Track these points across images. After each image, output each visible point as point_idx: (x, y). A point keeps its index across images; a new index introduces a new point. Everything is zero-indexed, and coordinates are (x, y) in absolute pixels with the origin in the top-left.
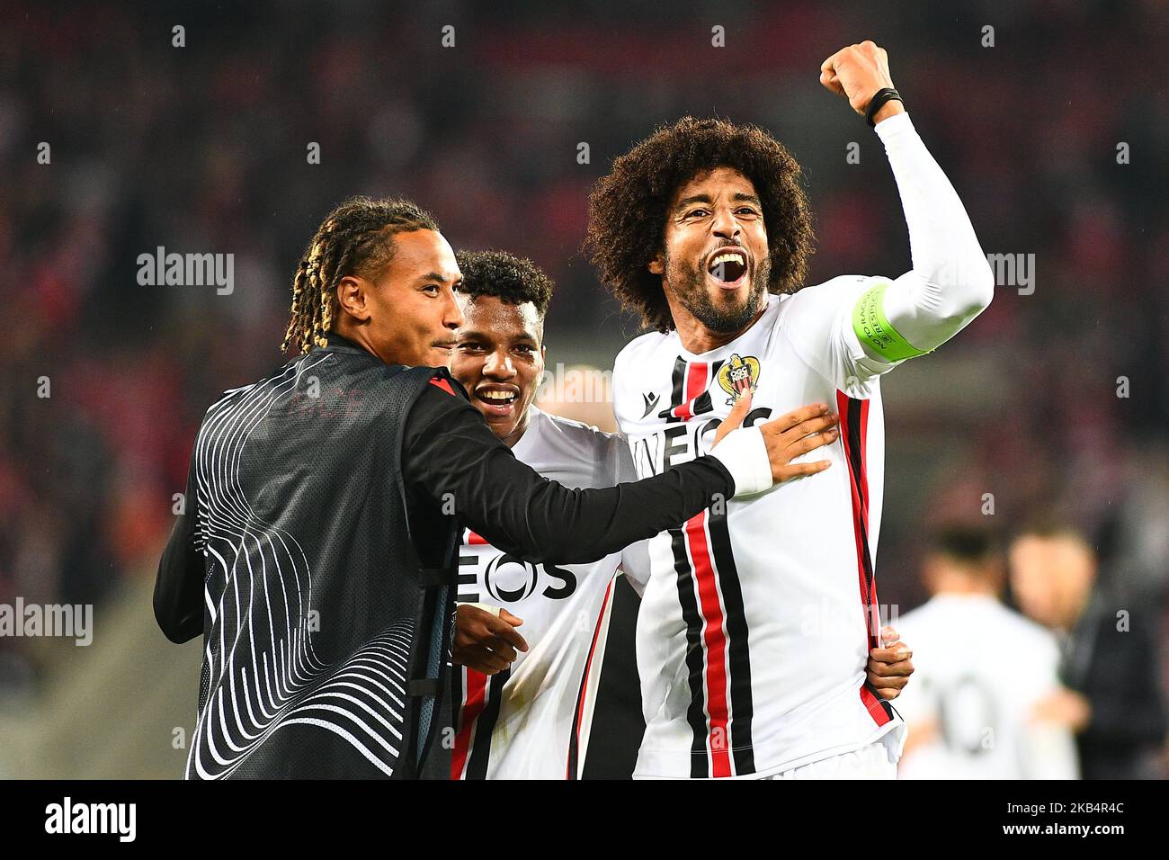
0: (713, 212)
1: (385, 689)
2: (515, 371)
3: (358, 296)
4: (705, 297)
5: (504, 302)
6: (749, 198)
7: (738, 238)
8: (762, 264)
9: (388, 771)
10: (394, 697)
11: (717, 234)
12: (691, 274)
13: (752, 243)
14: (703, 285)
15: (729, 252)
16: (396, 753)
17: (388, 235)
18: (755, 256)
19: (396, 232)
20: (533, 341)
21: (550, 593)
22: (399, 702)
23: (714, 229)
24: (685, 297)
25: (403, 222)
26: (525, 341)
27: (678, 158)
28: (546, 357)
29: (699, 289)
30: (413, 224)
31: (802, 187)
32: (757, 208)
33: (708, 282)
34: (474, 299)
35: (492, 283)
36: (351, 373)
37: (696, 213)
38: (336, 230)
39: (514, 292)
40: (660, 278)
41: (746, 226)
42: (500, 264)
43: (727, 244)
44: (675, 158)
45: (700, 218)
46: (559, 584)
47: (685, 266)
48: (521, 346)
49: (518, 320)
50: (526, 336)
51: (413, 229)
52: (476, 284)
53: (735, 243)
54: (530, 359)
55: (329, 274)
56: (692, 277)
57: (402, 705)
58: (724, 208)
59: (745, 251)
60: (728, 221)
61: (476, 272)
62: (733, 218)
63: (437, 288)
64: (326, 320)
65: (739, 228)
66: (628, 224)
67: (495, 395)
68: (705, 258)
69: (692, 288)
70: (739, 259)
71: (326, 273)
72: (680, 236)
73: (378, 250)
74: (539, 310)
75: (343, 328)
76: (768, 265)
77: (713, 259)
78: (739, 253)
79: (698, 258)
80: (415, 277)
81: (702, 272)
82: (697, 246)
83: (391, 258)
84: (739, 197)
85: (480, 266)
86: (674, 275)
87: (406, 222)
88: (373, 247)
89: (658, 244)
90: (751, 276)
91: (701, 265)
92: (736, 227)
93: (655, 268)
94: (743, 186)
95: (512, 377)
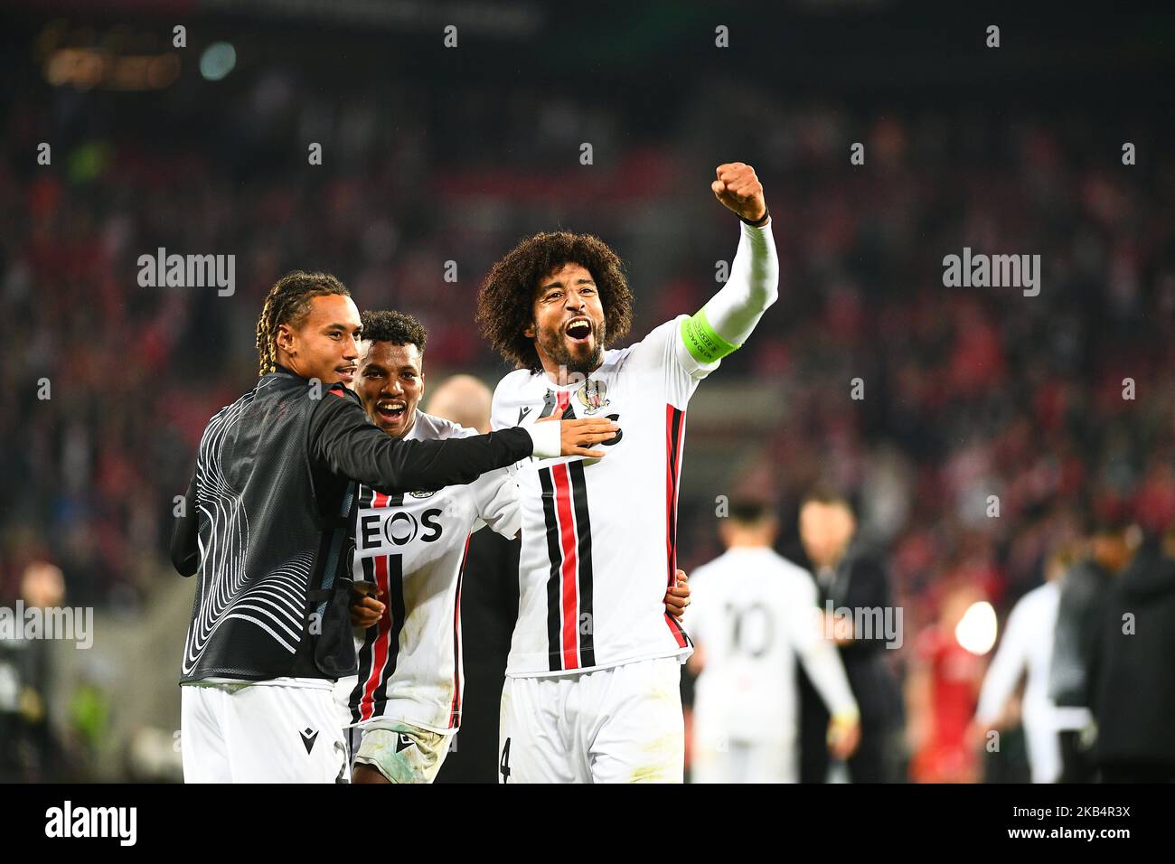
0: (565, 293)
1: (292, 596)
2: (403, 391)
3: (288, 338)
4: (566, 352)
5: (394, 344)
6: (588, 282)
7: (583, 310)
8: (600, 325)
9: (293, 651)
10: (298, 602)
11: (569, 309)
12: (555, 337)
13: (593, 313)
14: (563, 344)
15: (579, 320)
16: (299, 639)
17: (308, 298)
18: (596, 320)
19: (314, 296)
20: (414, 370)
21: (426, 538)
22: (301, 605)
23: (567, 305)
24: (552, 352)
25: (320, 289)
26: (409, 371)
27: (538, 264)
28: (425, 380)
29: (560, 347)
30: (328, 290)
31: (623, 272)
32: (594, 288)
33: (566, 341)
34: (374, 343)
35: (386, 332)
36: (283, 389)
37: (554, 295)
38: (278, 294)
39: (401, 337)
40: (534, 340)
41: (588, 300)
42: (392, 320)
43: (577, 315)
44: (536, 264)
45: (556, 299)
46: (431, 532)
47: (550, 331)
48: (406, 373)
49: (404, 357)
50: (410, 367)
51: (327, 294)
52: (373, 332)
53: (582, 314)
54: (412, 382)
55: (272, 322)
56: (555, 339)
57: (304, 607)
58: (572, 291)
59: (589, 318)
60: (576, 299)
61: (375, 325)
62: (580, 298)
63: (340, 333)
64: (273, 354)
65: (584, 303)
66: (506, 307)
67: (390, 407)
68: (563, 326)
69: (555, 346)
70: (586, 324)
71: (269, 322)
72: (545, 311)
73: (302, 309)
74: (419, 349)
75: (284, 361)
76: (604, 325)
77: (568, 326)
78: (586, 320)
79: (558, 326)
80: (325, 326)
81: (562, 335)
82: (555, 318)
83: (309, 314)
84: (581, 282)
85: (378, 321)
86: (542, 338)
87: (324, 289)
88: (298, 305)
89: (531, 317)
90: (594, 334)
91: (560, 330)
92: (582, 303)
93: (528, 334)
94: (584, 274)
95: (400, 394)
